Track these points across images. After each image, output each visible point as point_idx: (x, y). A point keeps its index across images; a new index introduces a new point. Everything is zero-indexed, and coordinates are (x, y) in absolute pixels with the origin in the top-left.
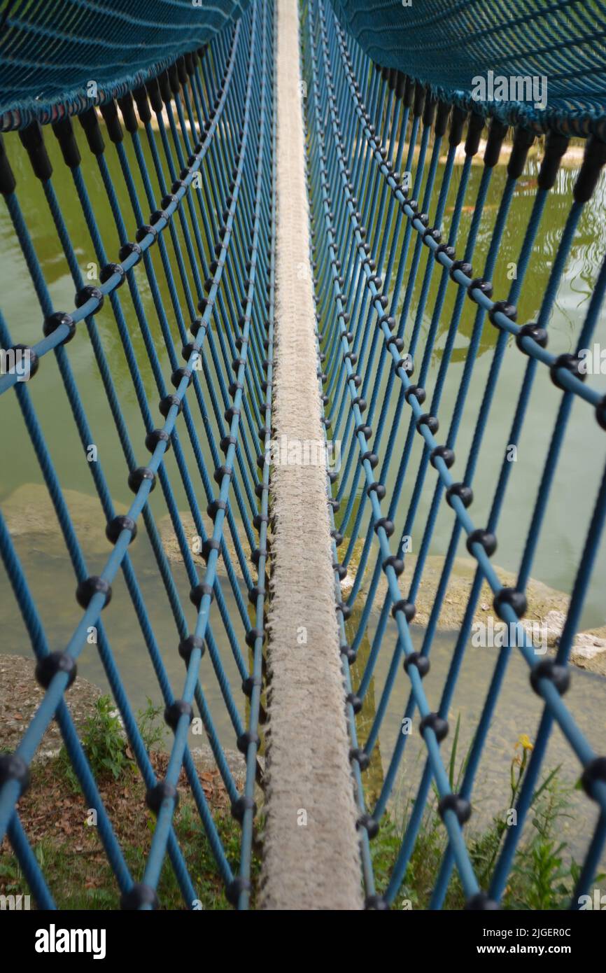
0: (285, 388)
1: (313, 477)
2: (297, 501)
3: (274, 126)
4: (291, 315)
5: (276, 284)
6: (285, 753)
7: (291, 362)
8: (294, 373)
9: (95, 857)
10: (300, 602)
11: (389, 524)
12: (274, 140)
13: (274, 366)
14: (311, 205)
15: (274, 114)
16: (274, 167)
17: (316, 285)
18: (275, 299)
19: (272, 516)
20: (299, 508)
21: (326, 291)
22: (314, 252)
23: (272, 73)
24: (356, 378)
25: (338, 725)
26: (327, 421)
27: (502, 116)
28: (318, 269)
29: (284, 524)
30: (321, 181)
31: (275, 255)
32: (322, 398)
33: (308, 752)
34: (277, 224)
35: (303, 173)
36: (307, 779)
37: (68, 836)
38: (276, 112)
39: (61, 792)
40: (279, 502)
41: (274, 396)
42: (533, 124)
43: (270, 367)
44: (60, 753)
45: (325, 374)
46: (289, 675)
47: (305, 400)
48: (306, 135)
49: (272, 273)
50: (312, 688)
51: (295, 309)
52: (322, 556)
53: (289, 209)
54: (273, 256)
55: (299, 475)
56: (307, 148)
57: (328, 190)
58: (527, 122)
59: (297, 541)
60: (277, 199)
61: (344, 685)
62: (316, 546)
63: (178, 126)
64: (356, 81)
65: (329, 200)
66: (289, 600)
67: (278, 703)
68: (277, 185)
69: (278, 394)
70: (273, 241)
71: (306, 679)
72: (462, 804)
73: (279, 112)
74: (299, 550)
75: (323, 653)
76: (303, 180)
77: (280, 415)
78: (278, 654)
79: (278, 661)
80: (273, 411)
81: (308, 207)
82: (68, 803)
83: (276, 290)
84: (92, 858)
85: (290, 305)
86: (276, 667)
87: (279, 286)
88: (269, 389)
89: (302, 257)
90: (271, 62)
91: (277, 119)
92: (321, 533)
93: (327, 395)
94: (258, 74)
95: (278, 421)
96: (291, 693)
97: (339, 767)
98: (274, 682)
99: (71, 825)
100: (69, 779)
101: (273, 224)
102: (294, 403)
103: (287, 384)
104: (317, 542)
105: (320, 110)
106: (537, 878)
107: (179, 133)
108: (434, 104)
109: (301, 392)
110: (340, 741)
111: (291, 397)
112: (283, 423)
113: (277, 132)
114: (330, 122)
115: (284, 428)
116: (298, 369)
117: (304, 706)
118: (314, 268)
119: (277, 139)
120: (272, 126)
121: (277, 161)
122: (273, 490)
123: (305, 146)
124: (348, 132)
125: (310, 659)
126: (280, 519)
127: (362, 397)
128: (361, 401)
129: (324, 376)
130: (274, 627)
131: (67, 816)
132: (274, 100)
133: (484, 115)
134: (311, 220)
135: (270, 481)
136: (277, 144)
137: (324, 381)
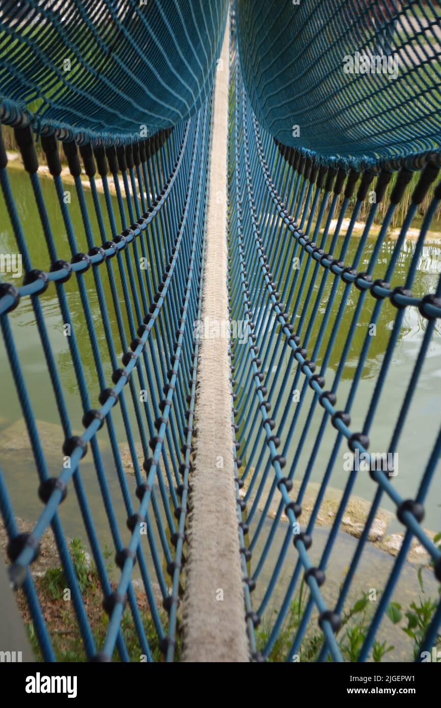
0: (206, 359)
1: (223, 410)
2: (212, 421)
3: (207, 198)
4: (212, 316)
5: (203, 298)
6: (200, 543)
7: (211, 344)
8: (213, 350)
9: (66, 635)
10: (212, 473)
11: (272, 422)
12: (206, 206)
13: (199, 346)
14: (229, 251)
15: (207, 190)
16: (205, 224)
17: (230, 301)
18: (202, 306)
19: (195, 429)
20: (212, 425)
21: (237, 303)
22: (229, 280)
23: (207, 163)
24: (255, 348)
25: (233, 533)
26: (233, 381)
27: (356, 166)
28: (231, 291)
29: (203, 433)
30: (237, 232)
31: (203, 280)
32: (231, 367)
33: (214, 543)
34: (205, 260)
35: (225, 230)
36: (213, 556)
37: (49, 623)
38: (209, 189)
39: (45, 598)
40: (200, 421)
41: (199, 364)
42: (372, 167)
43: (197, 347)
44: (46, 574)
45: (234, 354)
46: (204, 508)
47: (219, 366)
48: (228, 206)
49: (201, 290)
50: (218, 515)
51: (215, 313)
52: (227, 451)
53: (214, 251)
54: (201, 280)
55: (214, 407)
56: (229, 214)
57: (242, 239)
58: (369, 167)
59: (211, 442)
60: (206, 245)
61: (238, 517)
62: (223, 446)
63: (139, 196)
64: (266, 165)
65: (243, 245)
66: (205, 471)
67: (196, 520)
68: (206, 236)
69: (202, 362)
70: (202, 270)
71: (215, 510)
72: (306, 538)
73: (211, 189)
74: (212, 447)
75: (226, 499)
76: (225, 234)
77: (202, 374)
78: (197, 498)
79: (197, 501)
80: (198, 372)
81: (227, 251)
82: (49, 604)
83: (202, 301)
84: (64, 636)
85: (212, 310)
86: (196, 504)
87: (205, 299)
88: (196, 359)
89: (221, 281)
90: (207, 156)
91: (209, 193)
92: (227, 439)
93: (234, 366)
94: (198, 162)
95: (201, 377)
96: (205, 516)
97: (233, 552)
98: (194, 511)
99: (51, 617)
100: (51, 590)
101: (203, 260)
102: (212, 367)
103: (208, 357)
104: (224, 444)
105: (239, 188)
106: (350, 650)
107: (139, 201)
108: (317, 169)
109: (217, 361)
110: (234, 541)
111: (210, 364)
112: (204, 378)
113: (208, 202)
114: (247, 194)
115: (206, 382)
116: (216, 349)
117: (213, 522)
118: (229, 290)
119: (208, 206)
120: (205, 198)
121: (207, 221)
122: (196, 415)
123: (227, 212)
124: (259, 197)
125: (218, 501)
126: (200, 430)
127: (259, 358)
128: (258, 360)
129: (232, 355)
130: (195, 484)
131: (49, 611)
132: (208, 181)
133: (346, 169)
134: (229, 260)
135: (194, 411)
136: (208, 210)
137: (232, 359)
